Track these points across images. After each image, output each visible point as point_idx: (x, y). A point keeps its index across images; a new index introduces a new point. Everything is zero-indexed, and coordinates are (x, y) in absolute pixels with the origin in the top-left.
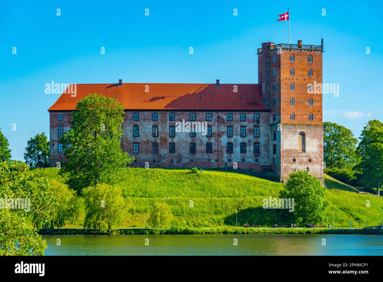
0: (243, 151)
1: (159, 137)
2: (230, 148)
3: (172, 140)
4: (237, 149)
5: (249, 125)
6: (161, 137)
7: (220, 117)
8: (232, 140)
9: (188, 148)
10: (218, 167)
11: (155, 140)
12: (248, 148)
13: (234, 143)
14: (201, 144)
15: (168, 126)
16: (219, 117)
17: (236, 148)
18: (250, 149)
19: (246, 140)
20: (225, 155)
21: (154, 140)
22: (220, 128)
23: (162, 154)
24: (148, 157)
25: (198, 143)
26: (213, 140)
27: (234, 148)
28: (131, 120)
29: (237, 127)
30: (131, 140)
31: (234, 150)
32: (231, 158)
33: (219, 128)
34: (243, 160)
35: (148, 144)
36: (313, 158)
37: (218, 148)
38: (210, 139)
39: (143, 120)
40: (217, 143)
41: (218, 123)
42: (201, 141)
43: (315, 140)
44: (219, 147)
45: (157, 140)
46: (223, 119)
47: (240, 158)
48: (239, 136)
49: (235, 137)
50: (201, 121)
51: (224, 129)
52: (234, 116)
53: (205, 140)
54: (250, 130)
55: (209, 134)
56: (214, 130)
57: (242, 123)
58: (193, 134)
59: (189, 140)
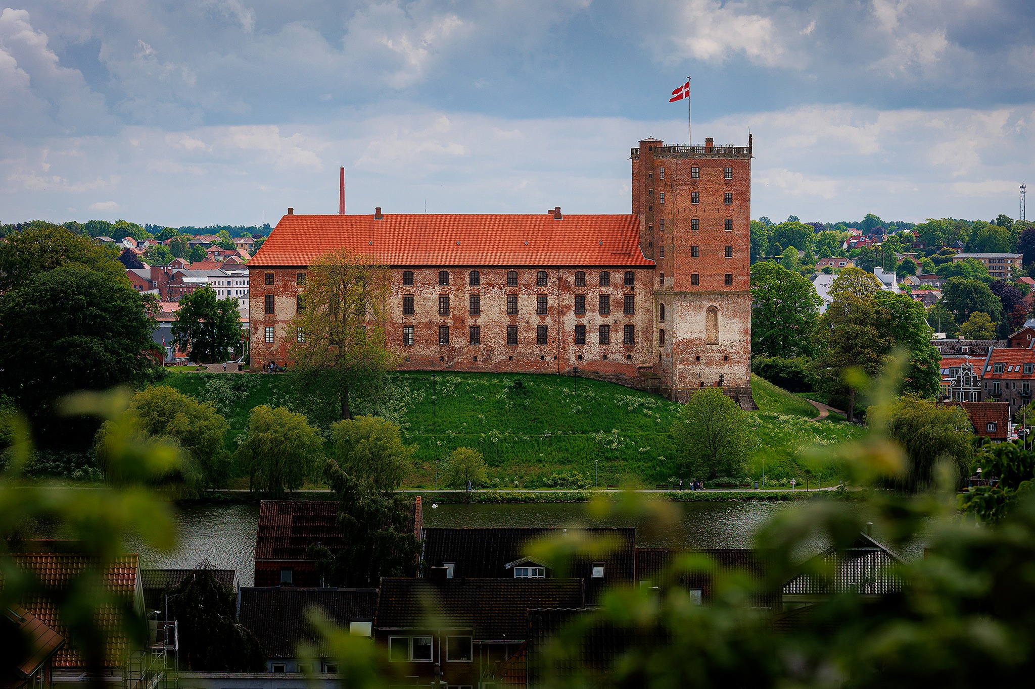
0: (604, 339)
1: (451, 316)
2: (580, 333)
3: (475, 321)
4: (593, 337)
5: (616, 292)
6: (454, 315)
7: (562, 278)
8: (584, 321)
9: (504, 335)
10: (558, 369)
11: (444, 321)
12: (612, 334)
13: (587, 326)
14: (528, 329)
15: (467, 296)
16: (560, 279)
17: (592, 335)
18: (618, 336)
19: (610, 320)
20: (572, 348)
21: (442, 321)
22: (563, 299)
23: (456, 346)
24: (431, 352)
25: (521, 325)
26: (549, 321)
27: (587, 335)
28: (399, 283)
29: (593, 298)
30: (400, 321)
31: (587, 339)
32: (582, 353)
33: (561, 298)
34: (605, 357)
35: (430, 328)
36: (732, 353)
37: (559, 335)
38: (543, 319)
39: (422, 284)
40: (556, 326)
41: (559, 290)
42: (527, 323)
43: (736, 320)
44: (560, 334)
45: (446, 321)
46: (568, 282)
47: (598, 354)
48: (598, 313)
49: (589, 315)
50: (528, 286)
51: (569, 300)
52: (587, 277)
53: (535, 320)
54: (617, 303)
55: (542, 310)
56: (552, 301)
57: (603, 289)
58: (513, 311)
59: (506, 320)
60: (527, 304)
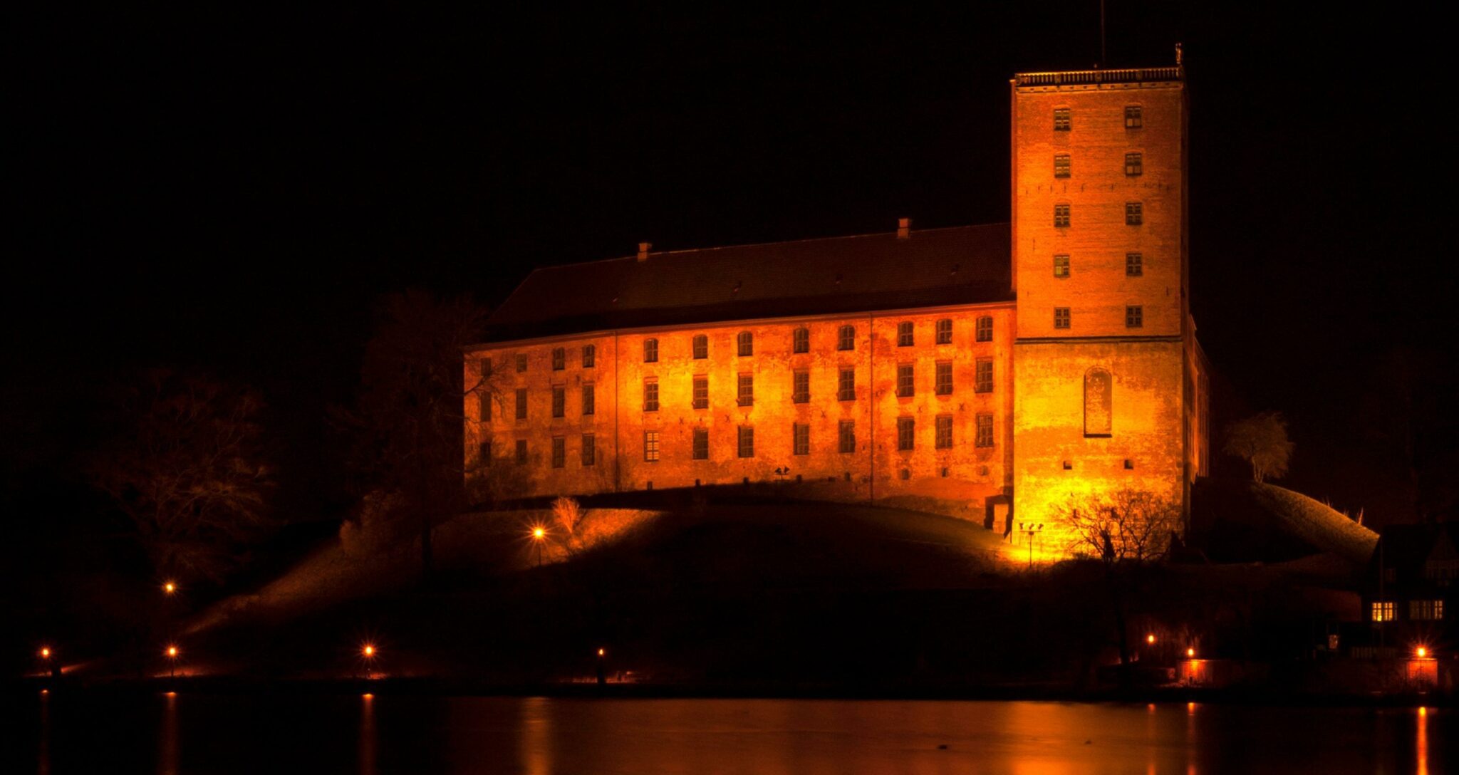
0: (945, 441)
1: (710, 409)
2: (907, 428)
3: (746, 417)
4: (927, 436)
5: (961, 355)
6: (715, 408)
7: (877, 335)
8: (912, 408)
9: (789, 439)
10: (872, 495)
11: (701, 420)
12: (956, 430)
13: (917, 417)
14: (825, 428)
15: (734, 375)
16: (873, 336)
17: (924, 434)
18: (966, 433)
19: (952, 404)
20: (894, 457)
21: (698, 419)
22: (879, 372)
23: (718, 461)
24: (682, 472)
25: (815, 422)
26: (857, 410)
27: (917, 433)
28: (637, 359)
29: (926, 369)
30: (639, 422)
31: (917, 441)
32: (909, 465)
33: (876, 369)
34: (944, 473)
35: (681, 432)
36: (1143, 454)
37: (872, 436)
38: (848, 409)
39: (669, 358)
40: (868, 420)
41: (871, 357)
42: (824, 416)
43: (1150, 393)
44: (875, 433)
45: (704, 419)
46: (885, 341)
47: (934, 467)
48: (933, 394)
49: (919, 397)
50: (824, 352)
51: (889, 373)
52: (917, 331)
53: (835, 410)
54: (964, 374)
55: (847, 392)
56: (861, 378)
57: (943, 350)
58: (802, 394)
59: (792, 413)
60: (824, 383)
